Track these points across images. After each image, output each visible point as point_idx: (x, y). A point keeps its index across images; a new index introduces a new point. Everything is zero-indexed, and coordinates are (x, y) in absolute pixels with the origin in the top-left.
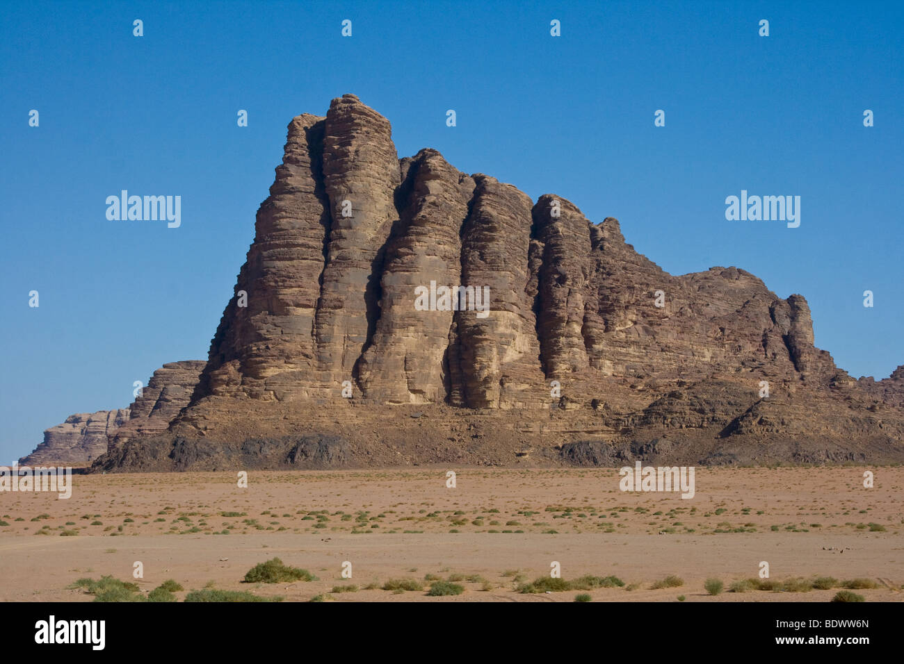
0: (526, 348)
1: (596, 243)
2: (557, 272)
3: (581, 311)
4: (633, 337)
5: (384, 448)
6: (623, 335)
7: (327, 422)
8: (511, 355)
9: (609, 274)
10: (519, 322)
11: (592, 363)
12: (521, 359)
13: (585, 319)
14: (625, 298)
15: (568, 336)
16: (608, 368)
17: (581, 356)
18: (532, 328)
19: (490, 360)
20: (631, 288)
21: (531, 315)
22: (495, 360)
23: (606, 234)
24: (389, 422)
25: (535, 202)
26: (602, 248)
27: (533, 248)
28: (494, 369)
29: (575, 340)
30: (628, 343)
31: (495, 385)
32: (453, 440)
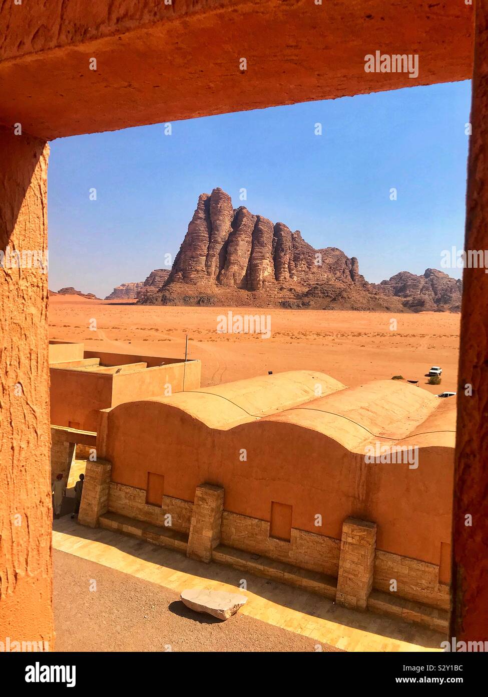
0: (271, 271)
1: (293, 239)
2: (281, 248)
3: (288, 261)
4: (304, 269)
5: (227, 301)
6: (300, 268)
7: (209, 292)
8: (266, 274)
9: (297, 249)
10: (269, 263)
11: (291, 277)
12: (269, 275)
13: (289, 263)
14: (302, 256)
15: (284, 268)
16: (295, 278)
17: (287, 275)
18: (273, 265)
19: (260, 275)
20: (303, 254)
21: (272, 261)
22: (261, 275)
23: (296, 236)
24: (229, 293)
25: (275, 225)
26: (295, 240)
27: (274, 239)
28: (261, 277)
29: (286, 269)
30: (302, 271)
31: (261, 283)
32: (248, 299)
